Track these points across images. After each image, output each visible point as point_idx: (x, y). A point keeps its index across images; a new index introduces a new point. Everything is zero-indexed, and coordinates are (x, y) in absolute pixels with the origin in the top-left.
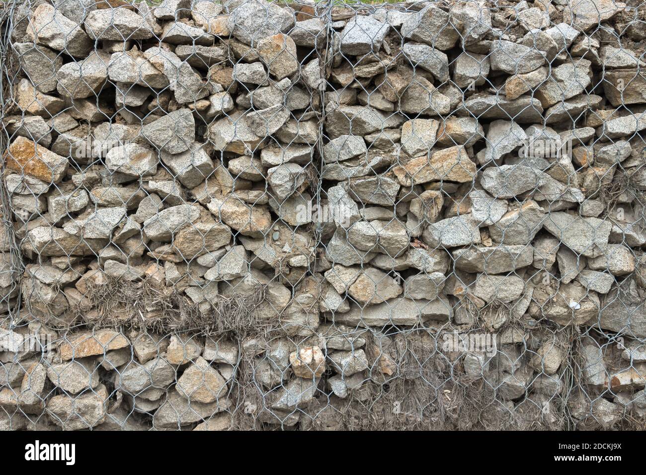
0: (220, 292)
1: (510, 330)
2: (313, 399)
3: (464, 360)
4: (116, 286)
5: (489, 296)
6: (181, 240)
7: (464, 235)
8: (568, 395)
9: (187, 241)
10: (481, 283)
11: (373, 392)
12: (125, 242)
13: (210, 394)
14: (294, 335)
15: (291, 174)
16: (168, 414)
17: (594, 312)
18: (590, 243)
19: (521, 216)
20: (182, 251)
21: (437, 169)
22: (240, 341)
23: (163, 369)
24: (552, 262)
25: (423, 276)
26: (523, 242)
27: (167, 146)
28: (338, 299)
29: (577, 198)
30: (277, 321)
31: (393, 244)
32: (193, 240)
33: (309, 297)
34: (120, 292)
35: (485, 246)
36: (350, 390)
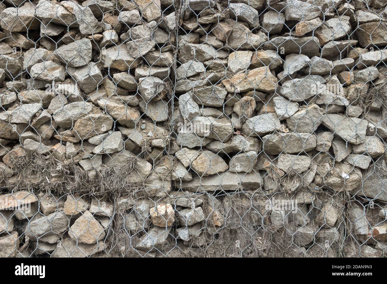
0: (103, 162)
1: (302, 193)
2: (165, 242)
3: (271, 214)
4: (31, 158)
5: (287, 168)
6: (78, 124)
7: (270, 125)
8: (343, 242)
9: (83, 125)
10: (281, 159)
11: (208, 239)
12: (40, 127)
13: (92, 237)
14: (153, 195)
15: (154, 83)
16: (62, 254)
17: (359, 181)
18: (354, 134)
19: (307, 112)
20: (78, 132)
21: (252, 81)
22: (116, 200)
23: (60, 219)
24: (329, 146)
25: (242, 154)
26: (309, 131)
27: (72, 61)
28: (184, 170)
29: (345, 103)
30: (142, 185)
31: (222, 131)
32: (86, 125)
33: (164, 169)
34: (33, 163)
35: (284, 133)
36: (191, 236)
